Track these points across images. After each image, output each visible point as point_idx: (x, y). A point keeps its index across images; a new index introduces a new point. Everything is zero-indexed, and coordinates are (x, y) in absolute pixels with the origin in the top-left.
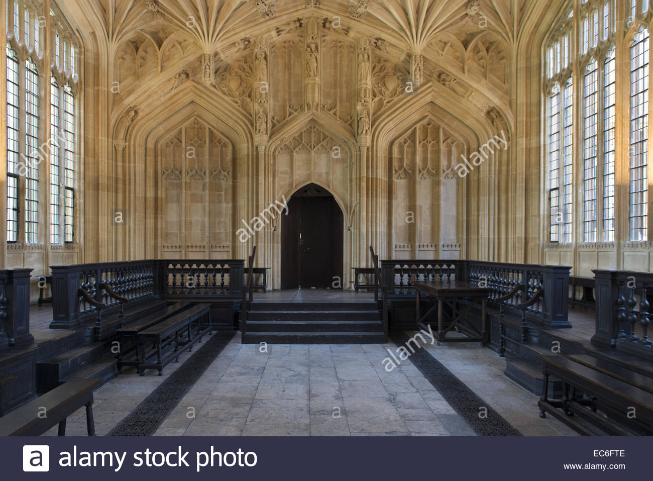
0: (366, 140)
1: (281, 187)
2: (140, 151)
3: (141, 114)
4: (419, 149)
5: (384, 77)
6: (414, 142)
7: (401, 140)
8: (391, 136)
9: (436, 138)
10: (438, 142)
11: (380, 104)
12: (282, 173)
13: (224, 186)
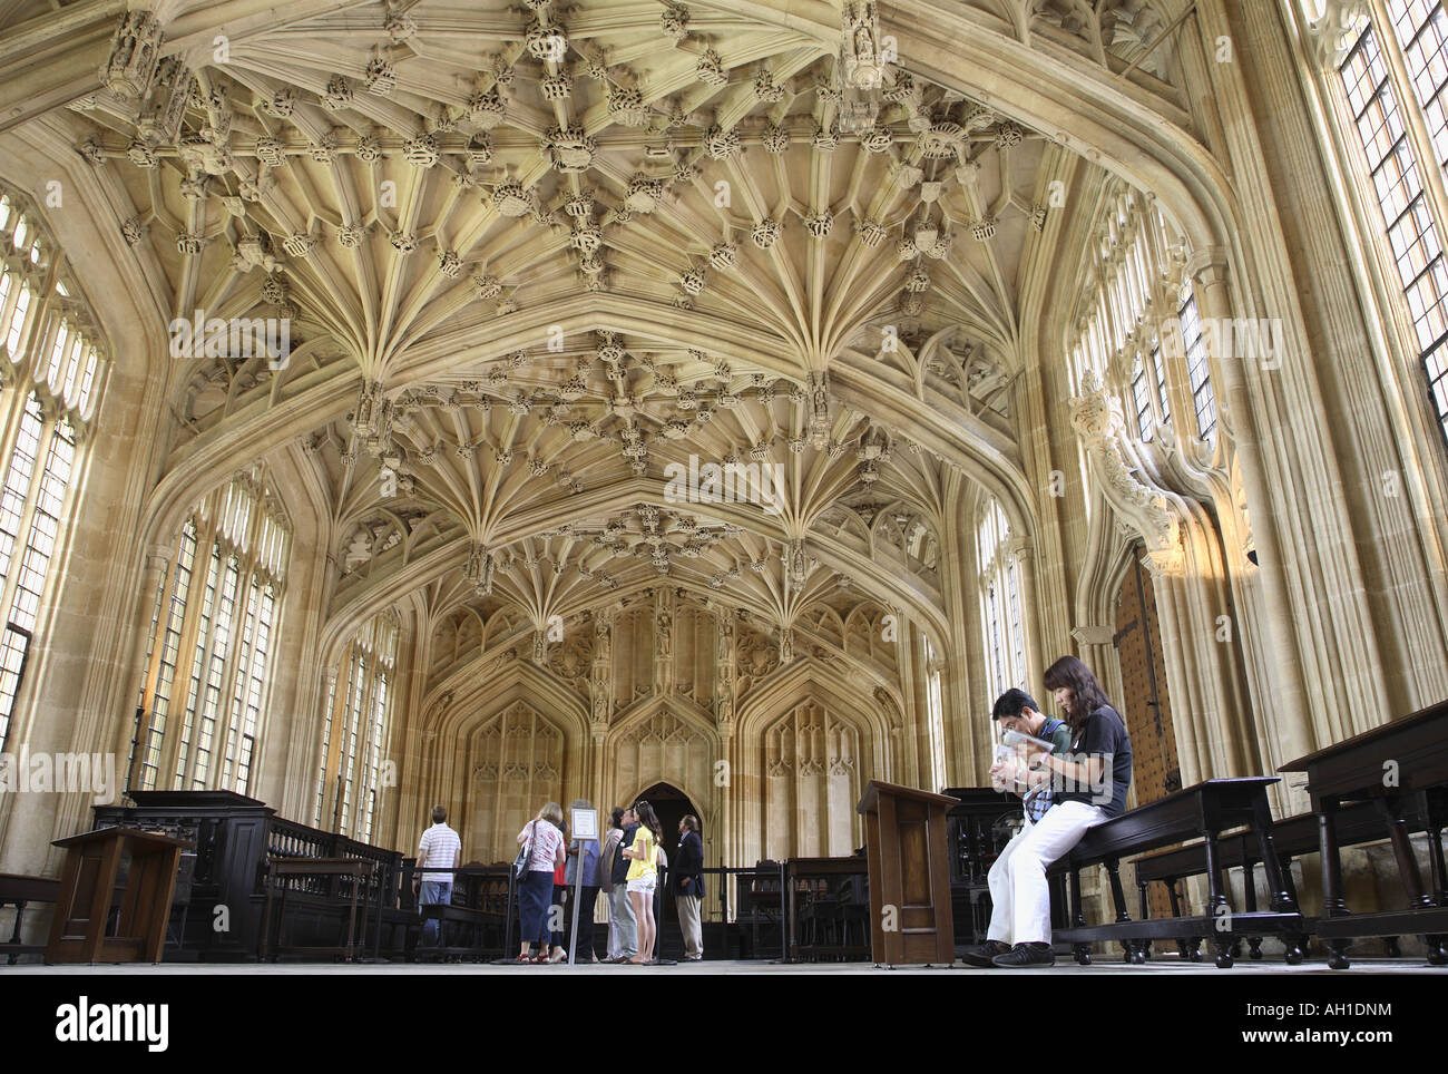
0: (728, 729)
1: (624, 788)
2: (450, 744)
3: (455, 699)
4: (800, 737)
5: (751, 652)
6: (793, 728)
7: (777, 725)
8: (764, 721)
9: (821, 723)
10: (823, 728)
11: (748, 683)
12: (625, 770)
13: (550, 788)
